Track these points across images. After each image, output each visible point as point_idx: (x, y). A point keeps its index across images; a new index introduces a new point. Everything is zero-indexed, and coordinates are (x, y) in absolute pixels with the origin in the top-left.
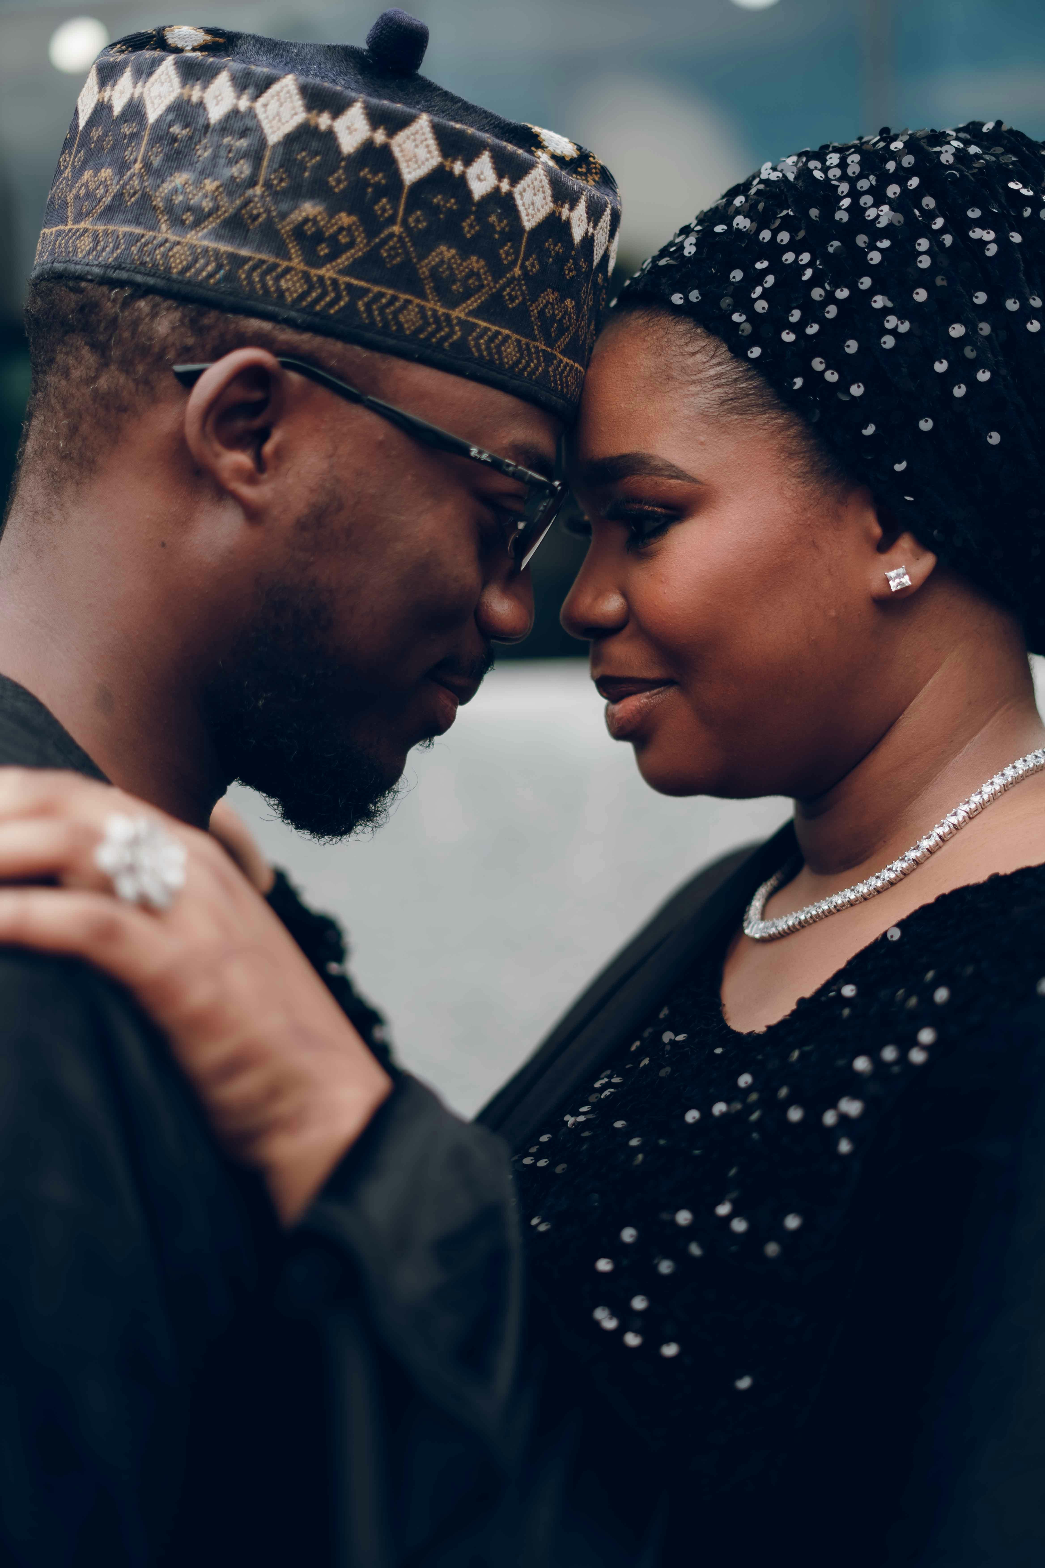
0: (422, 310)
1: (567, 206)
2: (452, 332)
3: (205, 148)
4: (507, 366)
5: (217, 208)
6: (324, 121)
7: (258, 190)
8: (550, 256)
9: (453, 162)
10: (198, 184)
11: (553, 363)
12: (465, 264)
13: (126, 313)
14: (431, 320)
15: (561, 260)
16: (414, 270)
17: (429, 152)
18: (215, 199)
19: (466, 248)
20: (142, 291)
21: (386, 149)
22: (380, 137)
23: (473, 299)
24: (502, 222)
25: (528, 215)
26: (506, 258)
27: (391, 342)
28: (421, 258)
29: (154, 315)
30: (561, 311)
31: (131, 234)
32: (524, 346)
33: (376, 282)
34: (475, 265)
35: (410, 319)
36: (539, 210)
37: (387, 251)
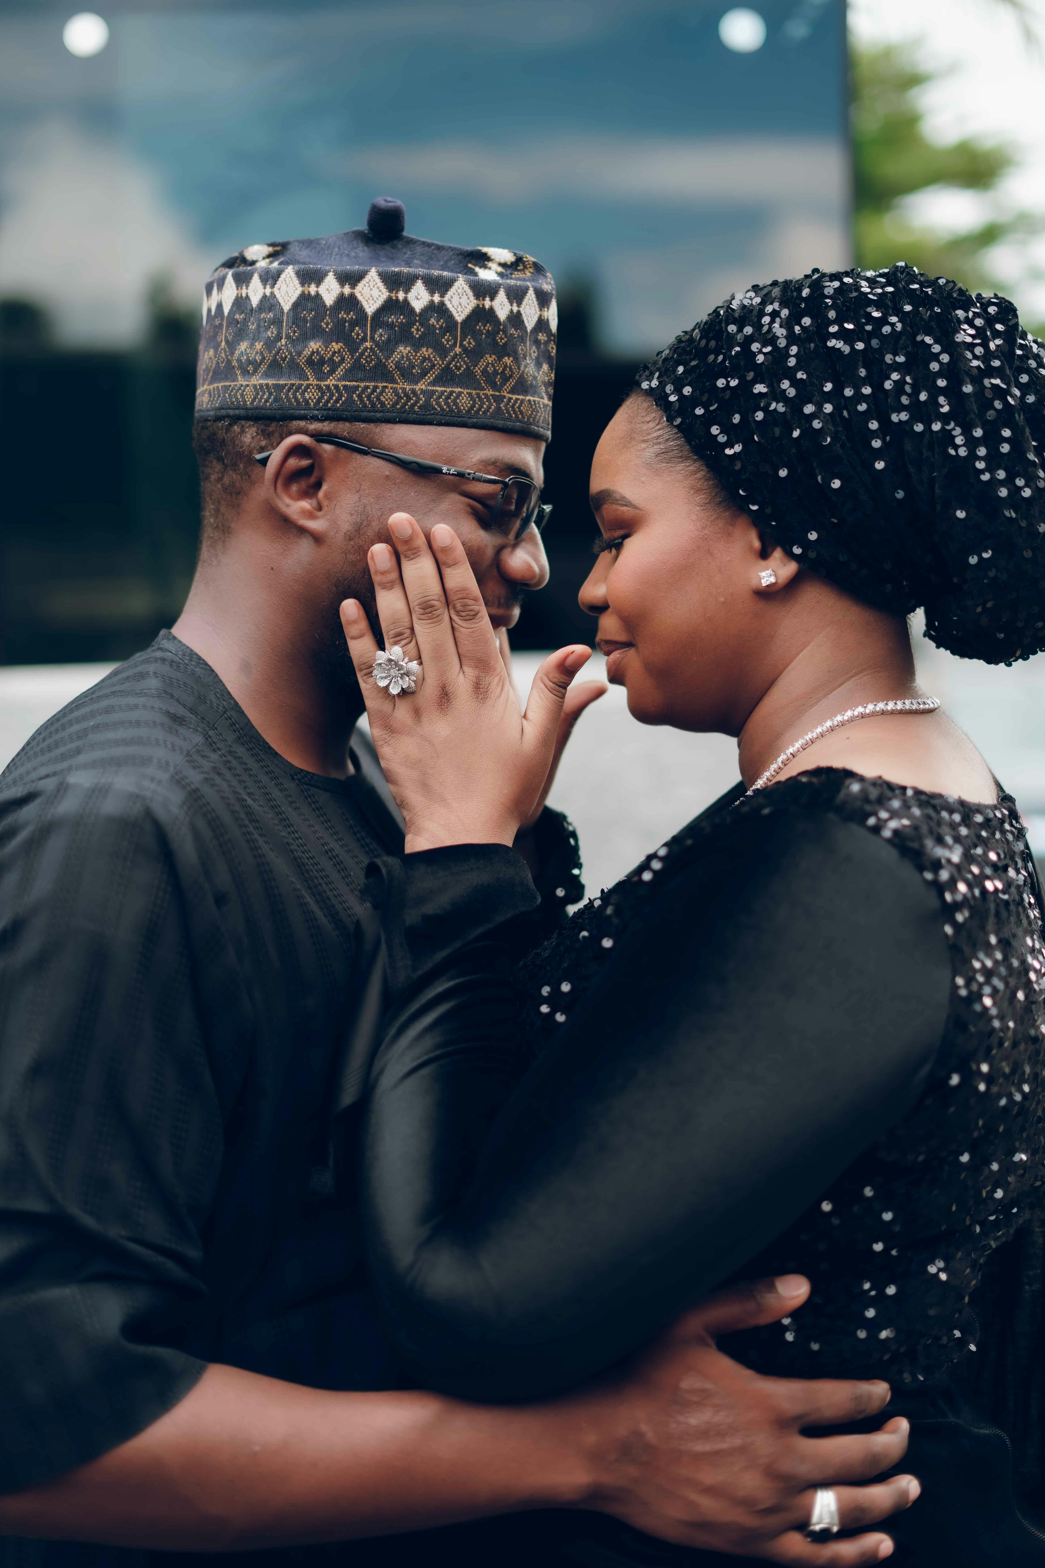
0: (395, 391)
1: (488, 299)
2: (419, 399)
3: (253, 324)
4: (464, 411)
5: (264, 358)
6: (313, 289)
7: (283, 341)
8: (483, 334)
9: (397, 293)
10: (252, 346)
11: (503, 401)
12: (418, 355)
13: (229, 435)
14: (402, 395)
15: (492, 335)
16: (385, 366)
17: (380, 291)
18: (262, 353)
19: (417, 345)
20: (236, 419)
21: (352, 297)
22: (347, 290)
23: (429, 375)
24: (439, 321)
25: (458, 312)
26: (448, 343)
27: (378, 415)
28: (387, 359)
29: (243, 431)
30: (501, 367)
31: (225, 386)
32: (475, 396)
33: (362, 380)
34: (425, 353)
35: (388, 398)
36: (466, 307)
37: (364, 359)
